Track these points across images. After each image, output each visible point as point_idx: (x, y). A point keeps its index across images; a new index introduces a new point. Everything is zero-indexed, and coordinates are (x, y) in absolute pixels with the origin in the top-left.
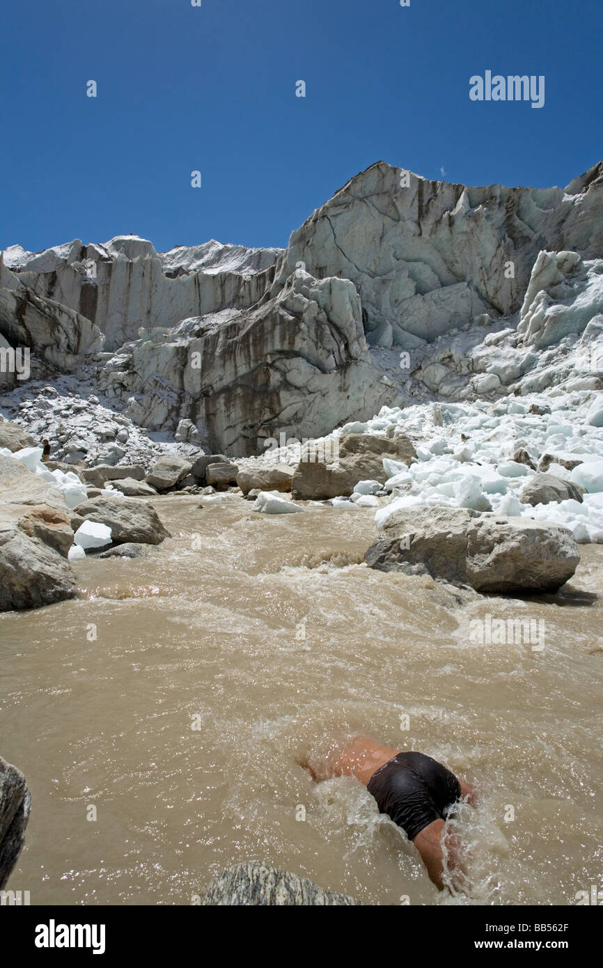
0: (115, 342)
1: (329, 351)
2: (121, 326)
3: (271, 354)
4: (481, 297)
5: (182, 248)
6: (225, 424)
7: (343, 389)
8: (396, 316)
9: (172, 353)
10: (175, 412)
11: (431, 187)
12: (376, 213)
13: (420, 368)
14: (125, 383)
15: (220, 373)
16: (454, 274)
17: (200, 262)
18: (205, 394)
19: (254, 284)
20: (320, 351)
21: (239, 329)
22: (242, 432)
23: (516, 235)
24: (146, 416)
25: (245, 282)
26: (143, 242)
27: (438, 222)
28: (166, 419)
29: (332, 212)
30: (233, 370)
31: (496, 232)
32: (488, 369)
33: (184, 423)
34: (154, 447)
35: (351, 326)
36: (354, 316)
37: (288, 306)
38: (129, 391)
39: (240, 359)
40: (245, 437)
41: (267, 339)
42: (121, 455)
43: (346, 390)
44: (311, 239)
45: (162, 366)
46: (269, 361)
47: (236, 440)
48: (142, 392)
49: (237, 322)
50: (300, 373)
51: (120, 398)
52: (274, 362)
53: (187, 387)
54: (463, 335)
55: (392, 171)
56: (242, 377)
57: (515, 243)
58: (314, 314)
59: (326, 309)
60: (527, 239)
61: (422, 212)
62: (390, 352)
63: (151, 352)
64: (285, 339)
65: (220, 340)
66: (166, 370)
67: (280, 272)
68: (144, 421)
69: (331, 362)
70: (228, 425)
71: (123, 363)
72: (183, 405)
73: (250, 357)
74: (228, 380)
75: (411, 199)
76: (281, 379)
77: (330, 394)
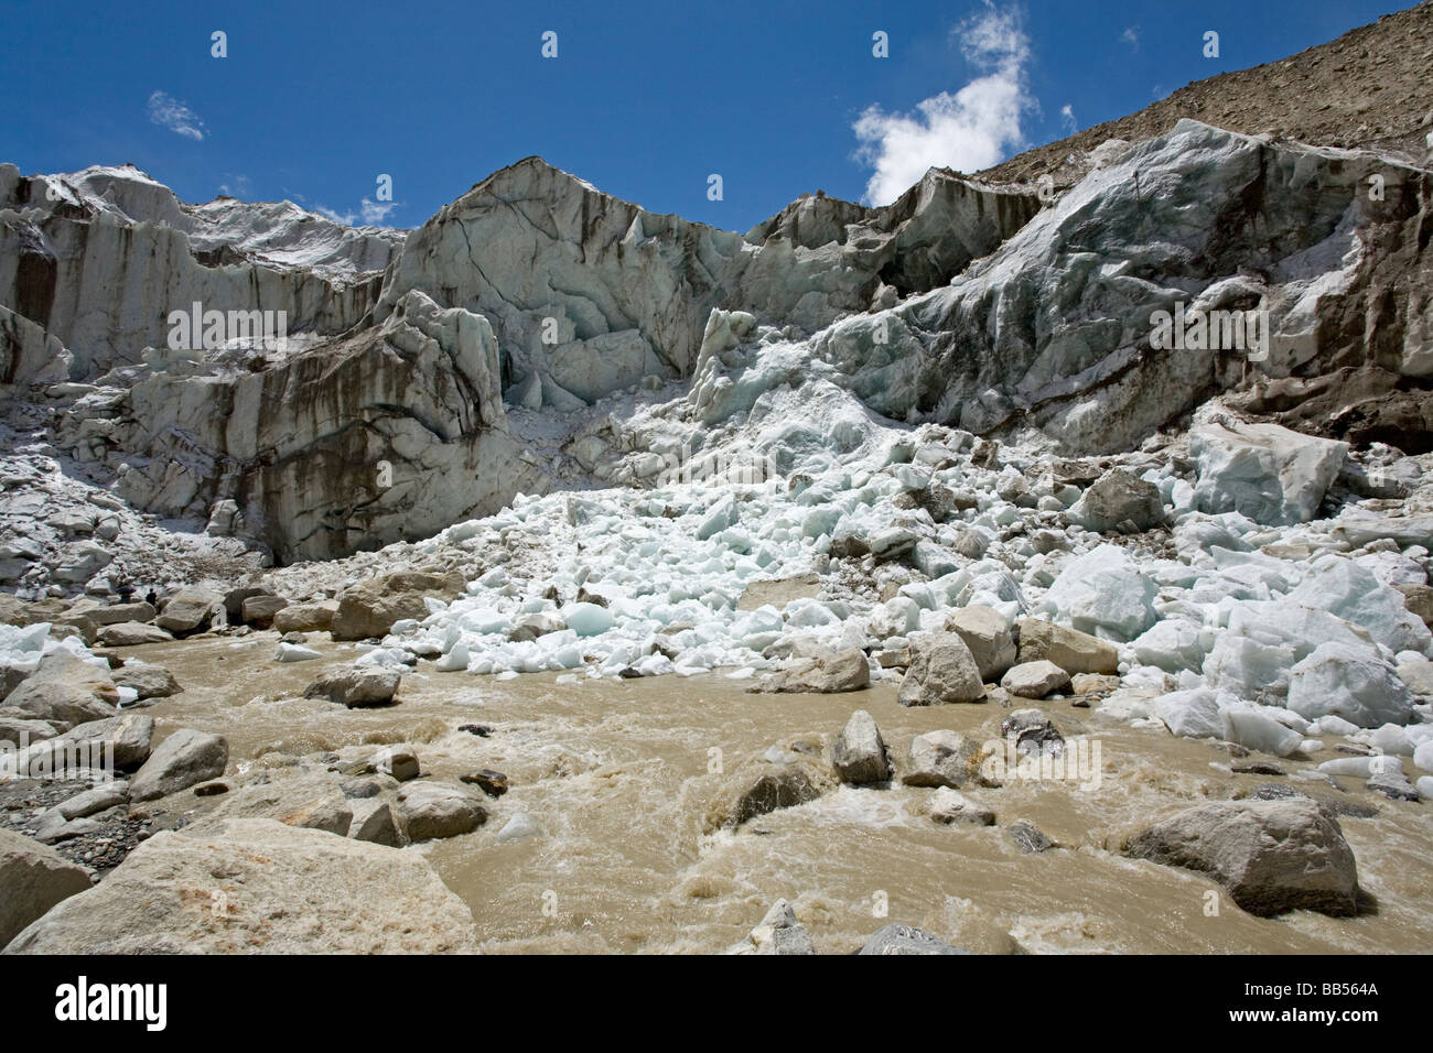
0: (94, 361)
1: (452, 412)
2: (105, 334)
3: (370, 409)
4: (656, 351)
5: (230, 203)
6: (296, 509)
7: (470, 465)
8: (550, 366)
9: (205, 394)
10: (209, 489)
11: (599, 201)
12: (526, 224)
13: (572, 441)
14: (113, 438)
15: (290, 430)
16: (626, 315)
17: (264, 237)
18: (263, 461)
19: (348, 298)
20: (441, 410)
21: (322, 367)
22: (323, 520)
23: (695, 279)
24: (153, 494)
25: (335, 293)
26: (154, 187)
27: (605, 249)
28: (193, 499)
29: (465, 215)
30: (311, 427)
31: (673, 273)
32: (651, 447)
33: (225, 505)
34: (169, 545)
35: (484, 379)
36: (488, 366)
37: (397, 341)
38: (121, 451)
39: (323, 412)
40: (328, 528)
41: (364, 387)
42: (104, 561)
43: (473, 468)
44: (435, 248)
45: (186, 412)
46: (367, 418)
47: (314, 532)
48: (148, 453)
49: (319, 355)
50: (411, 440)
51: (102, 461)
52: (374, 420)
53: (231, 448)
54: (627, 399)
55: (550, 173)
56: (325, 439)
57: (694, 289)
58: (434, 358)
59: (450, 351)
60: (706, 287)
61: (587, 233)
62: (537, 415)
63: (166, 389)
64: (391, 389)
65: (291, 379)
66: (195, 418)
67: (389, 288)
68: (150, 503)
69: (454, 428)
70: (301, 509)
71: (110, 404)
72: (224, 477)
73: (337, 411)
74: (303, 441)
75: (573, 213)
76: (384, 447)
77: (451, 472)
